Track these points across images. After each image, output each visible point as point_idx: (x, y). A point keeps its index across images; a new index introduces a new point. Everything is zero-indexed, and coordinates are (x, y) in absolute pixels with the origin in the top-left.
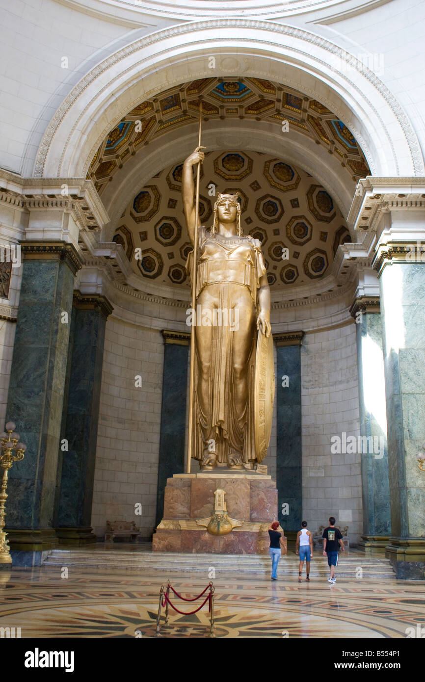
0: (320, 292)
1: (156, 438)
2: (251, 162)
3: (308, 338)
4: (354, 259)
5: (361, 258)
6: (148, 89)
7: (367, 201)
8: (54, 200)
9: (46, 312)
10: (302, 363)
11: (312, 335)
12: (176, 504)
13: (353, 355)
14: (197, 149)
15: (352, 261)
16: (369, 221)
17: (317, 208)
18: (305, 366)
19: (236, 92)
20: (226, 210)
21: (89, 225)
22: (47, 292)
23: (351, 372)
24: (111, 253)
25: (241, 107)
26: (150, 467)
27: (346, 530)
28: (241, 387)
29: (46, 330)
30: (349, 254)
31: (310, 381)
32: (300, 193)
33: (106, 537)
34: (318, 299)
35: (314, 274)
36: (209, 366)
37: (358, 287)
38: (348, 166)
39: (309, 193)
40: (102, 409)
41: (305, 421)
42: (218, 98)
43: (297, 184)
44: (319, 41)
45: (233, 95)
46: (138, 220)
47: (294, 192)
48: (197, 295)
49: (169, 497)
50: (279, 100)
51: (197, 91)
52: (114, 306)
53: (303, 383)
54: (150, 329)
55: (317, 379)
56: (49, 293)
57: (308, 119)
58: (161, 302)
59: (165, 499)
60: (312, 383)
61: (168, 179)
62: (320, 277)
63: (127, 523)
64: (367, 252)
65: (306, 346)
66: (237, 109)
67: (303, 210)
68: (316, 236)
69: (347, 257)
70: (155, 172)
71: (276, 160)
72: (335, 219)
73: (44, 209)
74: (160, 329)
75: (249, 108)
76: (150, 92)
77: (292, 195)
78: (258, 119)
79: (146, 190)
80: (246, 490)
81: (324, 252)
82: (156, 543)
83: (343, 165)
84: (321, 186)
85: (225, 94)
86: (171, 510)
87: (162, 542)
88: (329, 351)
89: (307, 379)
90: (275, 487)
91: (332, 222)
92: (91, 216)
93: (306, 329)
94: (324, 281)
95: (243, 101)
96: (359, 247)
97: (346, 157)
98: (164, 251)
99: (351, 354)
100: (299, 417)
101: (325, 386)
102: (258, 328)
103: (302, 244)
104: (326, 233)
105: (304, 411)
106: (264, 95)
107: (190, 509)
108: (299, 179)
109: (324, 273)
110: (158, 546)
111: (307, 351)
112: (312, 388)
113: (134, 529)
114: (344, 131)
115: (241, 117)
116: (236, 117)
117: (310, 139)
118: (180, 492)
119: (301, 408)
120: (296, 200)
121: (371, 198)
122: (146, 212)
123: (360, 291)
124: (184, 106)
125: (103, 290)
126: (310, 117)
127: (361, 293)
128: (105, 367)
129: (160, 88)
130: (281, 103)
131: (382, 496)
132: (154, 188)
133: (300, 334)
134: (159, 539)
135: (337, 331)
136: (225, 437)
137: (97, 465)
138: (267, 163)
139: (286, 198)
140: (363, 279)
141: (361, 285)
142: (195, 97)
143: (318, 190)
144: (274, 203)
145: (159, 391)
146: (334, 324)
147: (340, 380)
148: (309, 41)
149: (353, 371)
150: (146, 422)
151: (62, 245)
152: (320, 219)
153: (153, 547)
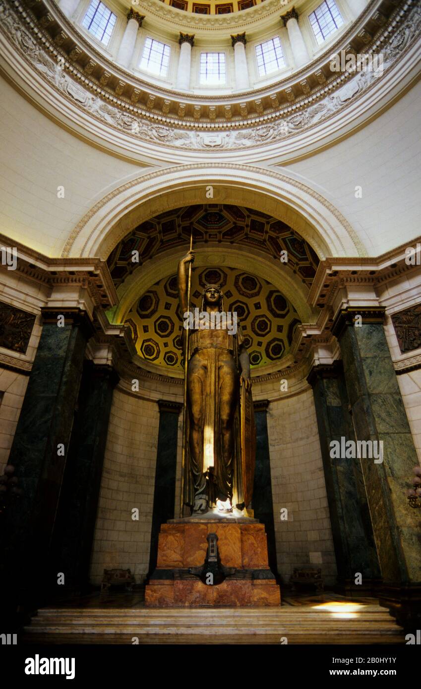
0: (280, 369)
1: (152, 490)
2: (226, 276)
3: (271, 405)
4: (309, 336)
5: (315, 335)
6: (153, 209)
7: (327, 279)
8: (74, 277)
9: (57, 366)
10: (268, 426)
11: (275, 403)
12: (169, 551)
13: (310, 416)
14: (189, 252)
15: (308, 339)
16: (326, 298)
17: (275, 309)
18: (271, 427)
19: (217, 221)
20: (212, 295)
21: (102, 303)
22: (60, 349)
23: (310, 430)
24: (120, 333)
25: (220, 232)
26: (146, 516)
27: (320, 573)
28: (227, 436)
29: (55, 381)
30: (306, 332)
31: (276, 439)
32: (261, 299)
33: (102, 586)
34: (278, 375)
35: (274, 357)
36: (199, 419)
37: (315, 358)
38: (298, 272)
39: (268, 299)
40: (107, 464)
41: (273, 473)
42: (204, 226)
43: (259, 292)
44: (278, 176)
45: (214, 224)
46: (143, 317)
47: (257, 297)
48: (189, 359)
49: (163, 544)
50: (247, 226)
51: (188, 219)
52: (121, 378)
53: (270, 442)
54: (148, 400)
55: (281, 437)
56: (62, 350)
57: (268, 240)
58: (158, 379)
59: (159, 546)
60: (277, 441)
61: (165, 287)
62: (279, 358)
63: (123, 571)
64: (320, 331)
65: (271, 412)
66: (216, 235)
67: (264, 310)
68: (274, 328)
69: (304, 335)
70: (157, 280)
71: (243, 274)
72: (288, 315)
73: (65, 284)
74: (157, 400)
75: (224, 235)
76: (154, 212)
77: (256, 300)
78: (232, 243)
79: (148, 294)
80: (237, 535)
81: (281, 340)
82: (149, 596)
83: (295, 272)
84: (278, 291)
85: (209, 223)
86: (165, 558)
87: (154, 594)
88: (290, 414)
89: (273, 438)
90: (264, 531)
91: (286, 317)
92: (104, 294)
93: (270, 398)
94: (283, 360)
95: (222, 228)
96: (314, 327)
97: (297, 264)
98: (161, 341)
99: (308, 416)
100: (268, 469)
101: (288, 443)
102: (241, 385)
103: (263, 336)
104: (282, 326)
105: (272, 465)
106: (237, 222)
107: (182, 556)
108: (261, 287)
109: (282, 355)
110: (151, 599)
111: (272, 416)
112: (278, 445)
113: (129, 577)
114: (296, 246)
115: (220, 241)
116: (216, 241)
117: (269, 255)
118: (173, 539)
119: (269, 463)
120: (259, 303)
121: (330, 275)
122: (149, 311)
123: (316, 361)
124: (179, 230)
125: (112, 362)
126: (270, 237)
127: (317, 363)
128: (111, 428)
129: (162, 209)
130: (249, 228)
131: (355, 538)
132: (155, 293)
133: (266, 402)
134: (152, 591)
135: (295, 398)
136: (214, 482)
137: (100, 515)
138: (238, 277)
139: (251, 302)
140: (317, 352)
141: (316, 356)
142: (186, 223)
143: (275, 295)
144: (242, 307)
145: (155, 450)
146: (292, 393)
147: (300, 437)
148: (272, 176)
149: (311, 428)
150: (143, 476)
151: (77, 311)
152: (276, 315)
153: (146, 600)
